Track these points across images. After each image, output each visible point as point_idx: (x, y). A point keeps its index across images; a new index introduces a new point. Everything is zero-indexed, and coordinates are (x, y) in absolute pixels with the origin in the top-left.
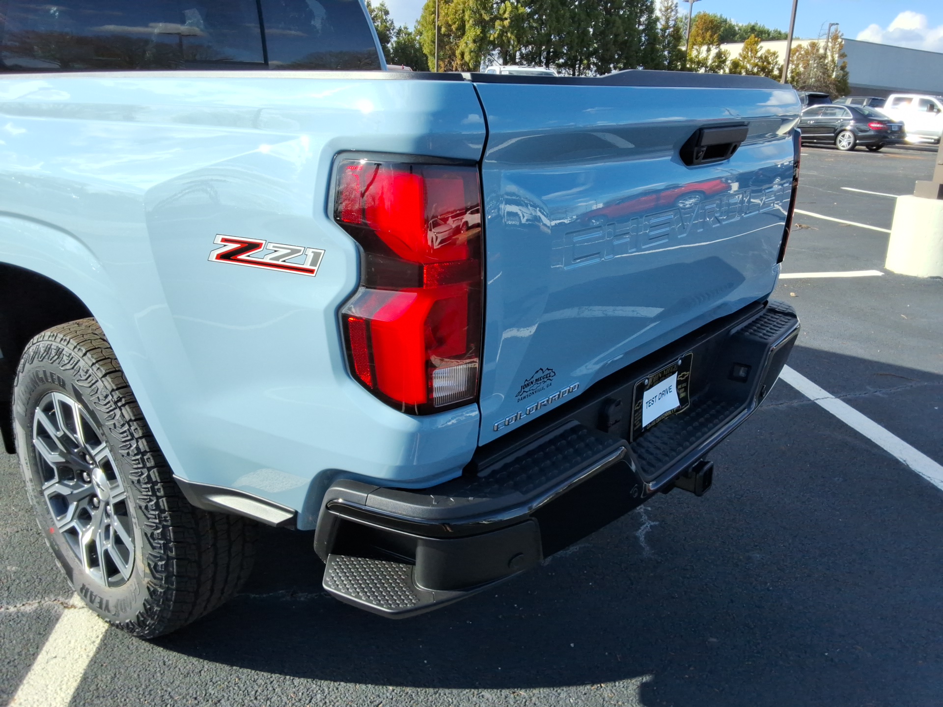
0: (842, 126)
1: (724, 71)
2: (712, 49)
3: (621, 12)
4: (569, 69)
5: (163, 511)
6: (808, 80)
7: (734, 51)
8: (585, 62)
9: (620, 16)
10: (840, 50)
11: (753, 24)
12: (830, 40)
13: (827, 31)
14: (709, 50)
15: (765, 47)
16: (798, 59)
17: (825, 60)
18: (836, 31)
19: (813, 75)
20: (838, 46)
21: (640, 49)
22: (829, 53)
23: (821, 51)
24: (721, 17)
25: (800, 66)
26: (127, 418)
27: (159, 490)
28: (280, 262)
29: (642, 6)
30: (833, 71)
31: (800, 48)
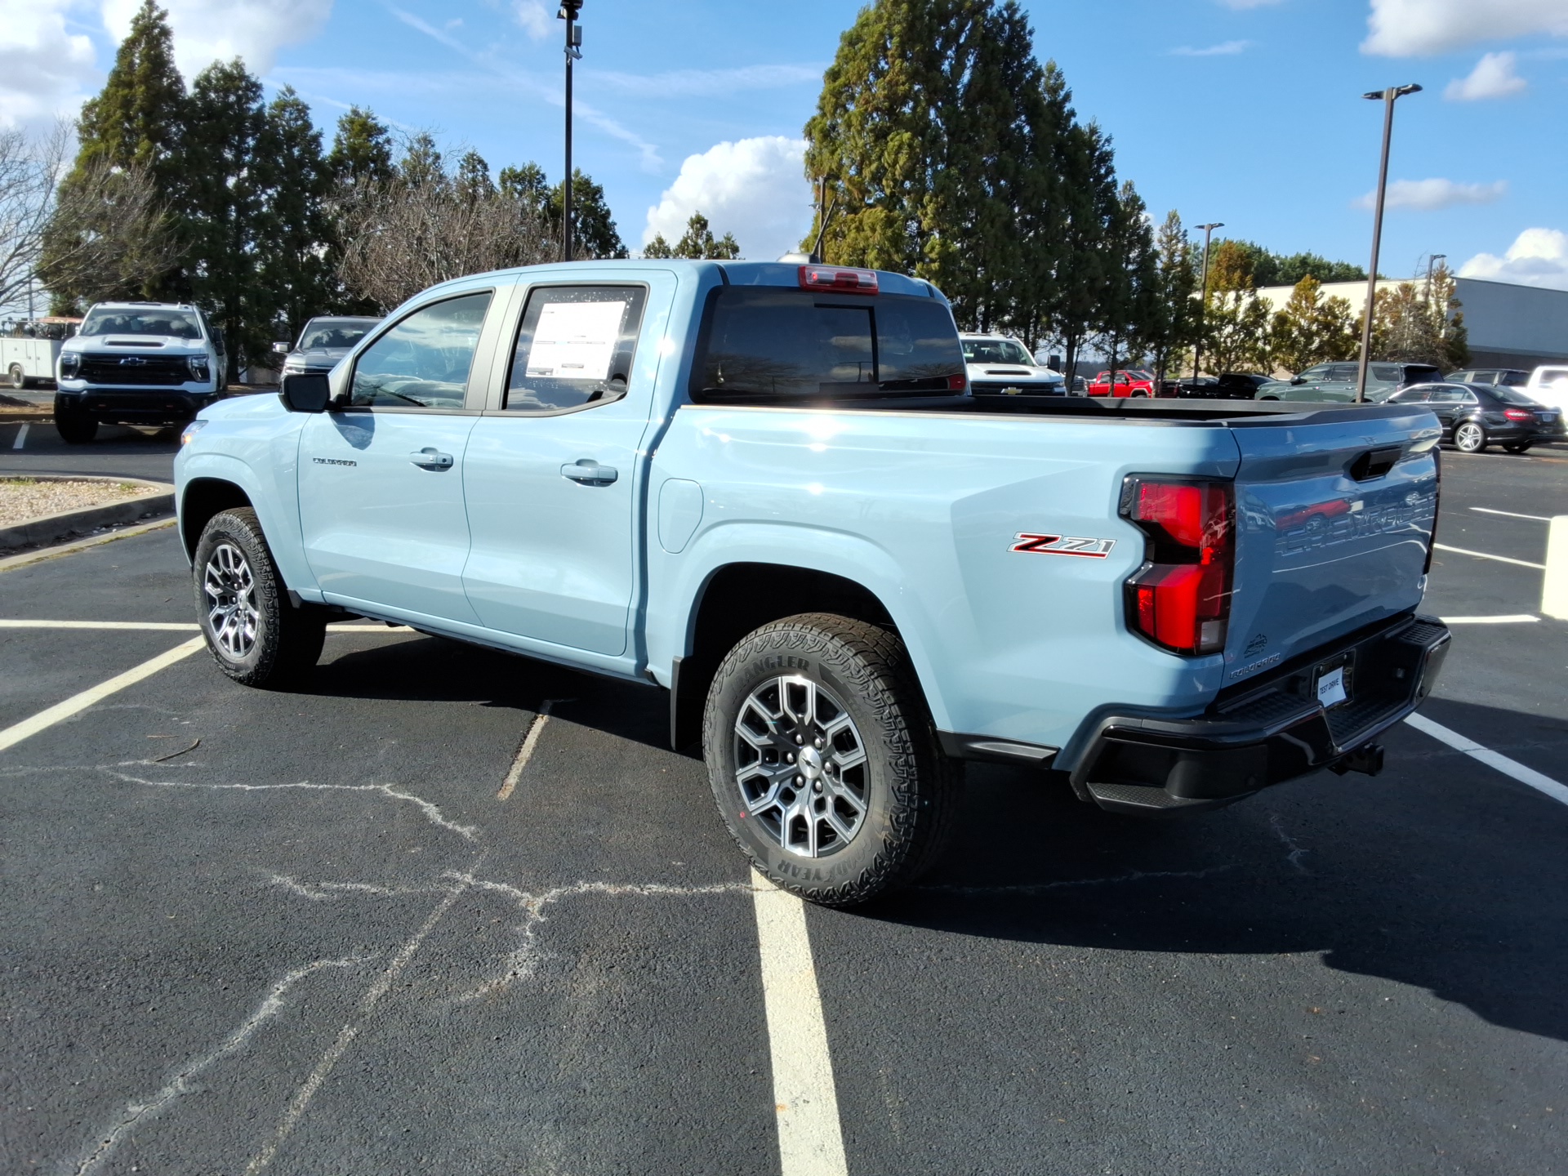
0: (1462, 415)
1: (1265, 330)
2: (1243, 297)
3: (1100, 246)
4: (1019, 330)
5: (911, 767)
6: (1400, 343)
7: (1278, 298)
8: (1044, 319)
9: (1098, 252)
10: (1449, 295)
11: (1303, 254)
12: (1432, 281)
13: (1427, 269)
14: (1238, 299)
15: (1329, 292)
16: (1382, 310)
17: (1426, 311)
18: (1442, 266)
19: (1409, 335)
20: (1446, 289)
21: (1129, 299)
22: (1432, 300)
23: (1420, 298)
24: (1252, 245)
25: (1387, 320)
26: (880, 688)
27: (908, 748)
28: (1074, 550)
29: (1131, 236)
30: (1441, 328)
31: (1387, 294)
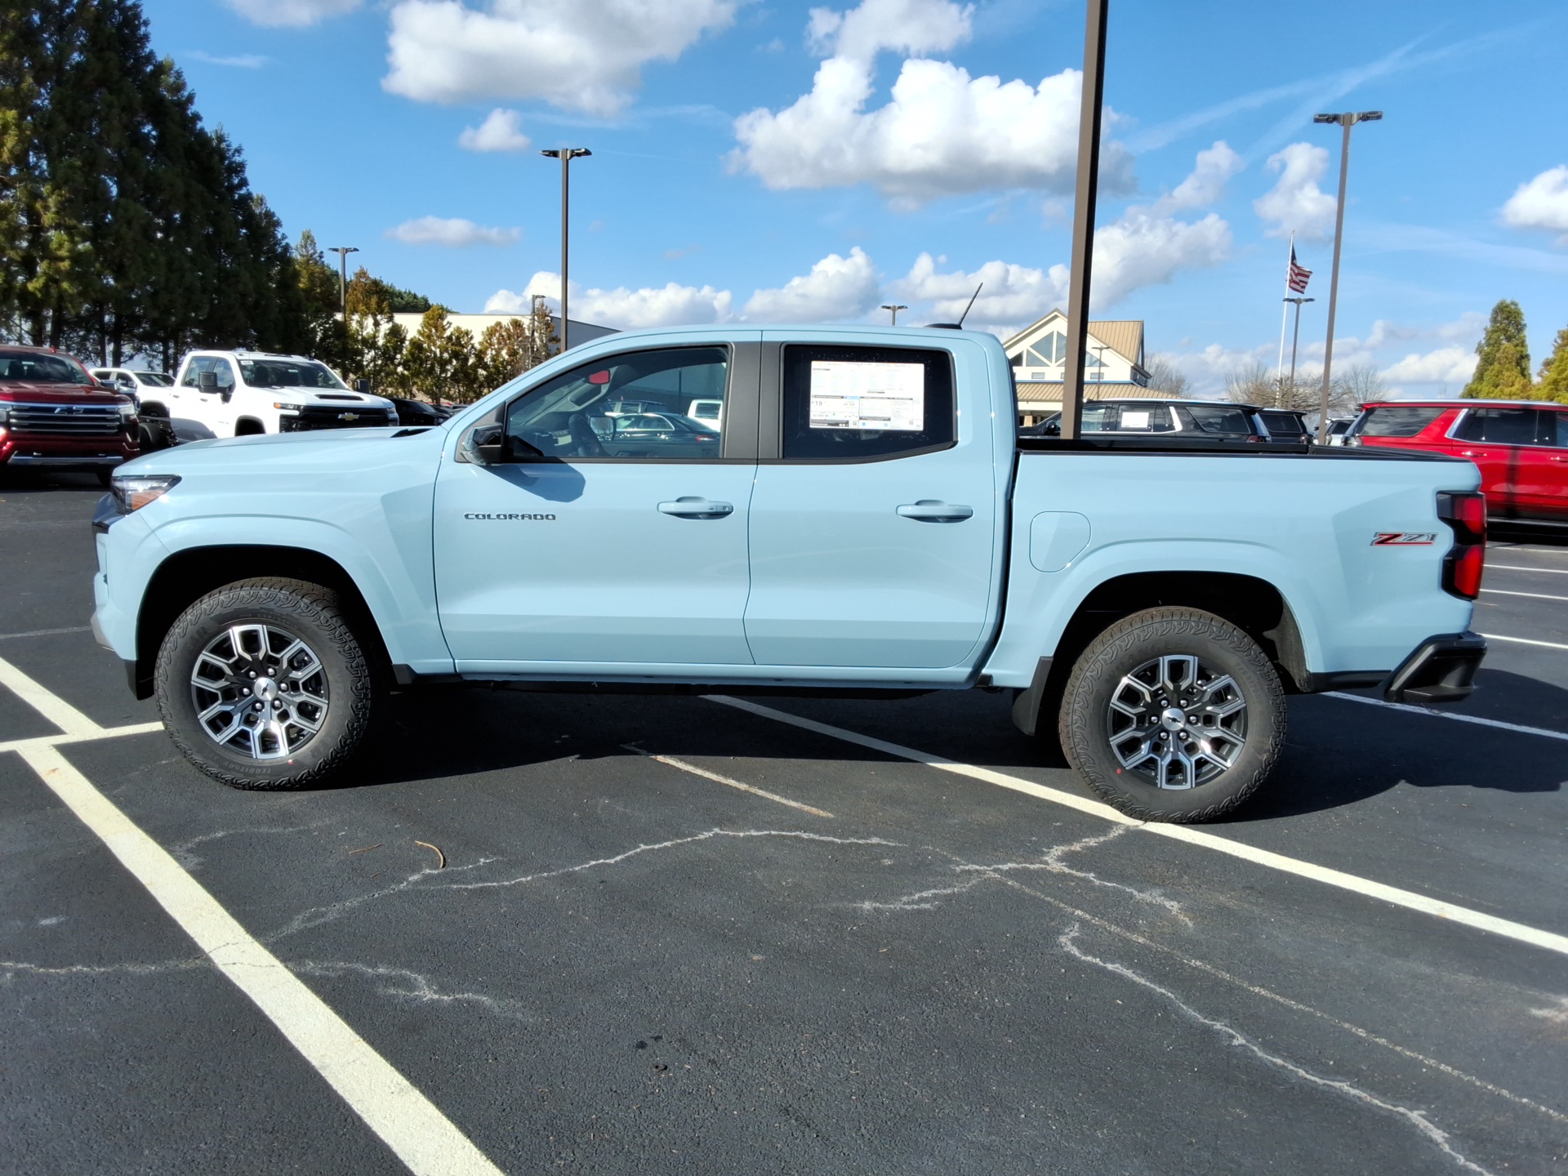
1: (403, 355)
2: (382, 322)
7: (411, 325)
12: (536, 318)
13: (531, 307)
14: (377, 324)
15: (454, 322)
16: (499, 342)
17: (533, 345)
18: (543, 305)
20: (546, 326)
22: (537, 336)
23: (527, 333)
25: (504, 353)
31: (501, 327)
